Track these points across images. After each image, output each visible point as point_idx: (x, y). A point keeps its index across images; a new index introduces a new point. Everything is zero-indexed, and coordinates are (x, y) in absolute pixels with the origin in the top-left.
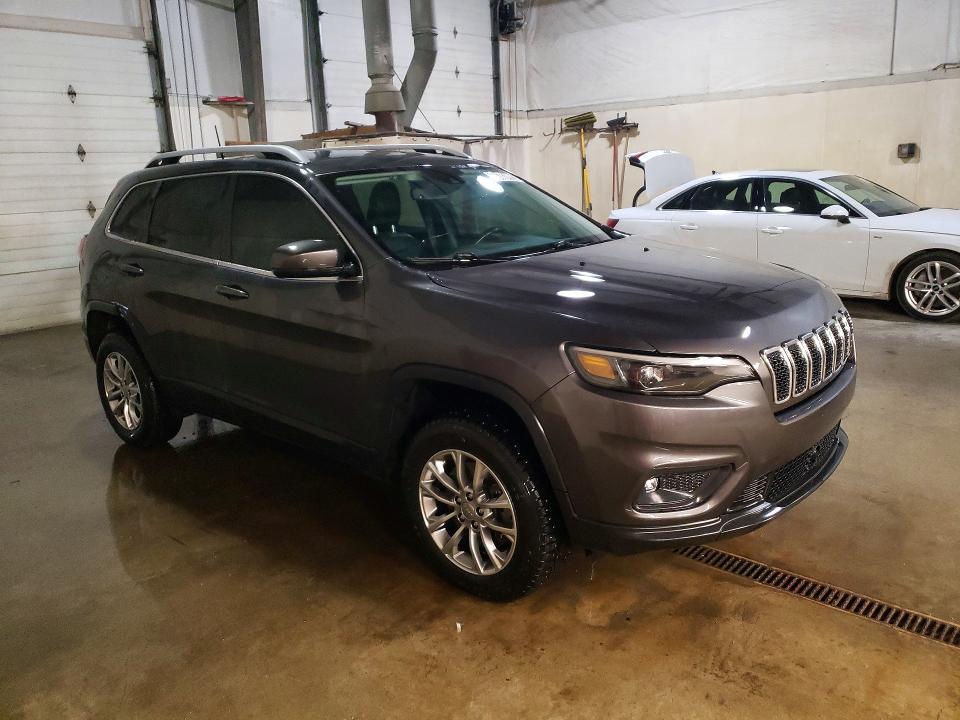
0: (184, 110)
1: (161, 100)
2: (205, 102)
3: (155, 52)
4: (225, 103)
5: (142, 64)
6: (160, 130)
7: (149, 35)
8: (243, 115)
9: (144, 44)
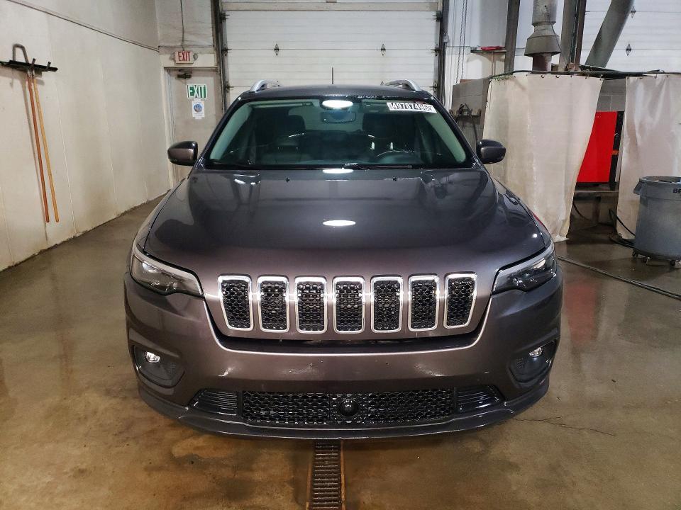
0: (455, 58)
1: (440, 51)
2: (472, 51)
3: (442, 18)
4: (487, 51)
5: (432, 27)
6: (435, 71)
7: (440, 8)
8: (500, 60)
9: (434, 14)
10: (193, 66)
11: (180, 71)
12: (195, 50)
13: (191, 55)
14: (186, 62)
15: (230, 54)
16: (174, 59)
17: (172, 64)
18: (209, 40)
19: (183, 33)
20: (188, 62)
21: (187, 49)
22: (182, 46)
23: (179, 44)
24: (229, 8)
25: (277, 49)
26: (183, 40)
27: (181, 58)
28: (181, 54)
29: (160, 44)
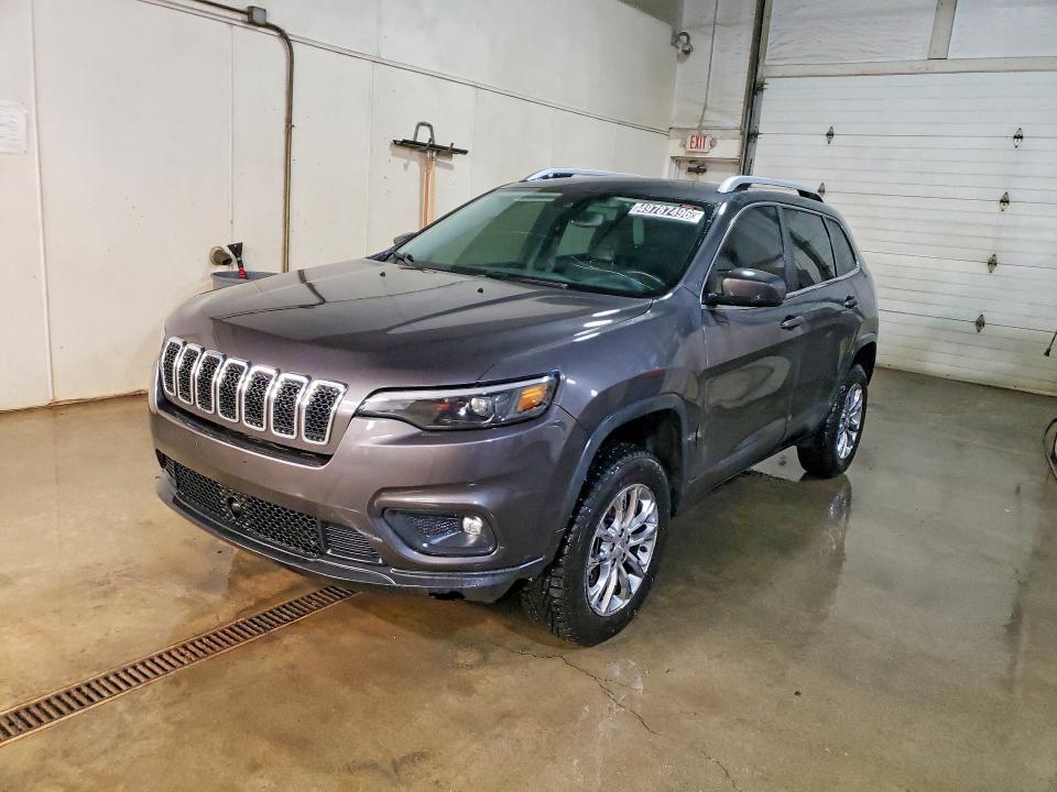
10: (708, 156)
11: (691, 162)
12: (715, 133)
13: (708, 140)
14: (699, 150)
15: (760, 140)
16: (684, 146)
17: (681, 153)
18: (736, 120)
19: (705, 109)
20: (702, 150)
21: (705, 132)
22: (700, 128)
23: (696, 125)
24: (773, 73)
25: (830, 135)
26: (701, 120)
27: (694, 145)
28: (694, 139)
29: (672, 126)
